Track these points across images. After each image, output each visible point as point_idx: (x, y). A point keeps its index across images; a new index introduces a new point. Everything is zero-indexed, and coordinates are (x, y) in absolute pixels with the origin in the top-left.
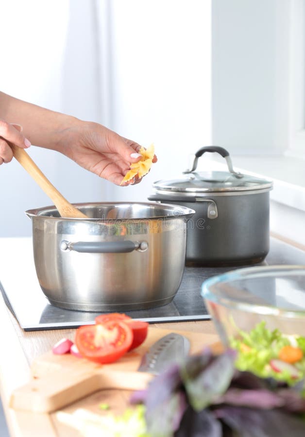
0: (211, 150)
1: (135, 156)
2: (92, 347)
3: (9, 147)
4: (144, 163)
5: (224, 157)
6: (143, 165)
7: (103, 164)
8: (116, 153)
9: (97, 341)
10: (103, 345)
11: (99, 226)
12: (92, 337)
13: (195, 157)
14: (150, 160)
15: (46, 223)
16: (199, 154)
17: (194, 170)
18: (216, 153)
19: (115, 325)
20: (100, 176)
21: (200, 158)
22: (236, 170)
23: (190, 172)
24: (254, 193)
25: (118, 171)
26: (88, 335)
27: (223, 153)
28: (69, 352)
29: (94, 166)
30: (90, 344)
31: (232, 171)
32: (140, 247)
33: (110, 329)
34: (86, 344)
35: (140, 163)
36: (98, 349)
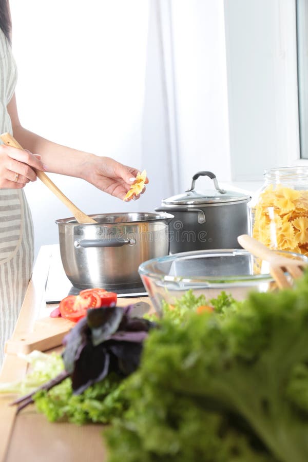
0: (203, 174)
1: (133, 179)
2: (71, 311)
3: (32, 170)
4: (139, 184)
5: (211, 179)
6: (139, 186)
7: (114, 185)
8: (121, 178)
9: (75, 307)
10: (79, 309)
11: (99, 228)
12: (73, 304)
13: (192, 179)
14: (143, 182)
15: (67, 228)
16: (196, 177)
17: (192, 189)
18: (207, 176)
19: (89, 296)
20: (112, 195)
21: (197, 181)
22: (221, 188)
23: (190, 191)
24: (232, 203)
25: (124, 190)
26: (70, 302)
27: (212, 176)
28: (60, 316)
29: (107, 188)
30: (70, 308)
31: (218, 189)
32: (129, 242)
33: (85, 298)
34: (67, 309)
35: (137, 184)
36: (76, 312)
